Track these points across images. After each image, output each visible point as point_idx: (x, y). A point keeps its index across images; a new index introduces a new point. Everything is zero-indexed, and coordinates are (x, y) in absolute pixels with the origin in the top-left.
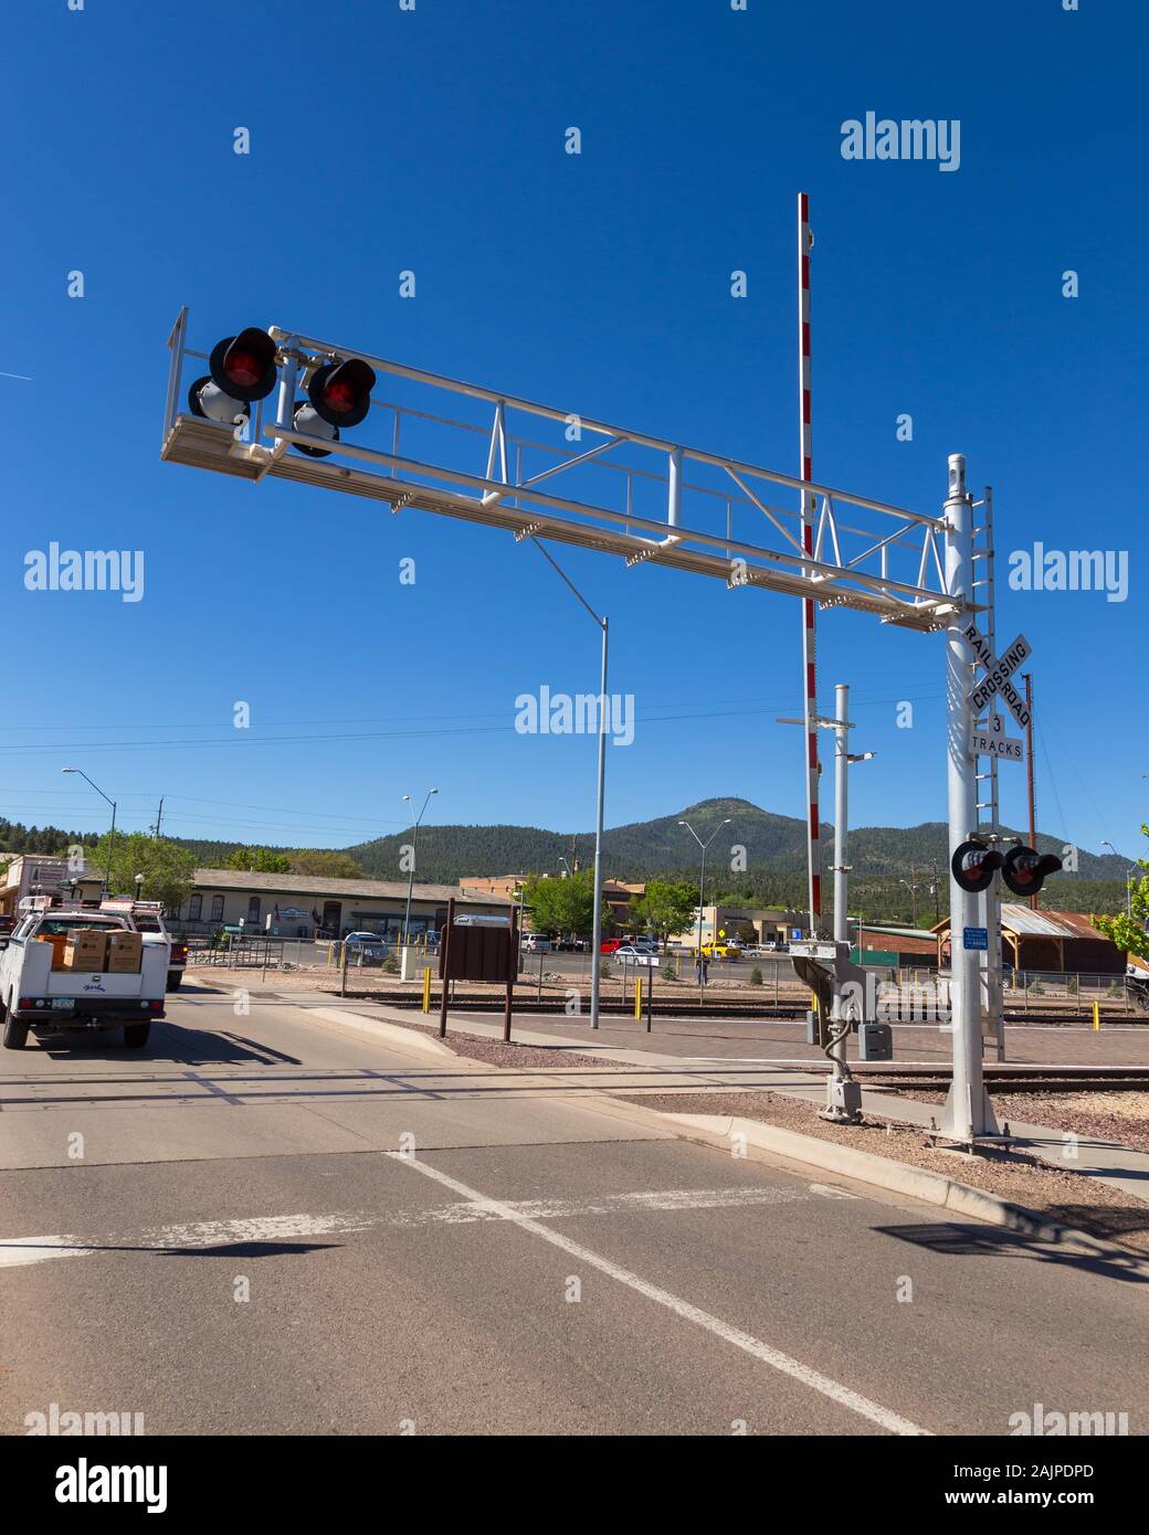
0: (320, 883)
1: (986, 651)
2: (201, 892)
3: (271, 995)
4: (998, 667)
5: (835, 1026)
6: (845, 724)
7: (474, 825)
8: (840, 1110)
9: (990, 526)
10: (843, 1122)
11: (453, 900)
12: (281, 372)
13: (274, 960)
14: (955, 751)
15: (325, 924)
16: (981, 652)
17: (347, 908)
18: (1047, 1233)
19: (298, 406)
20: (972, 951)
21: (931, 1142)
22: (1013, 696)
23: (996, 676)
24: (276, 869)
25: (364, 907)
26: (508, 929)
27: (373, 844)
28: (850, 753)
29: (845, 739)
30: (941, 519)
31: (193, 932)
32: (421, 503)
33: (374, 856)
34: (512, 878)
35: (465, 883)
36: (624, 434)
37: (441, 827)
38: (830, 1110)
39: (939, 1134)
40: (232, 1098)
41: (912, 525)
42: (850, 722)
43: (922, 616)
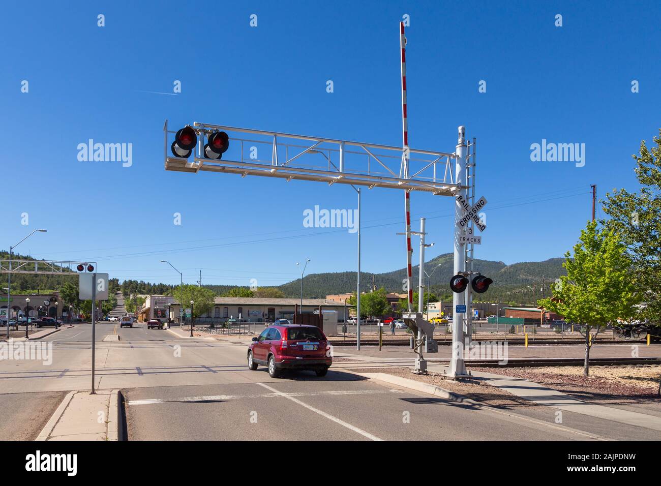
0: (265, 300)
1: (467, 204)
2: (218, 306)
3: (240, 343)
4: (471, 210)
5: (418, 342)
6: (424, 233)
7: (335, 272)
8: (419, 370)
9: (474, 154)
10: (420, 374)
11: (297, 304)
12: (198, 137)
13: (247, 331)
14: (456, 242)
15: (269, 317)
16: (464, 205)
17: (277, 310)
18: (459, 400)
19: (206, 147)
20: (460, 313)
21: (444, 378)
22: (478, 220)
23: (470, 213)
24: (248, 296)
25: (284, 309)
26: (318, 315)
27: (292, 283)
28: (425, 244)
29: (423, 239)
30: (453, 154)
31: (217, 322)
32: (250, 174)
33: (293, 288)
34: (348, 295)
35: (328, 297)
36: (322, 140)
37: (321, 274)
38: (416, 370)
39: (446, 375)
40: (215, 372)
41: (440, 158)
42: (426, 233)
43: (446, 192)
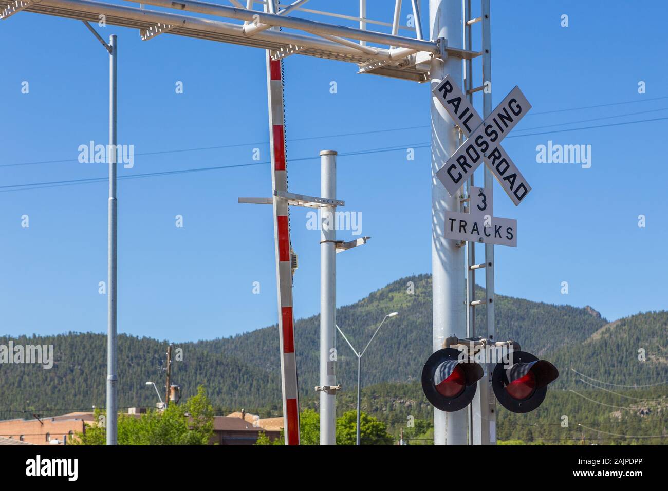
1: (467, 110)
4: (482, 129)
6: (333, 202)
16: (460, 111)
22: (504, 166)
23: (480, 141)
28: (338, 239)
34: (77, 418)
42: (338, 198)
43: (401, 65)
